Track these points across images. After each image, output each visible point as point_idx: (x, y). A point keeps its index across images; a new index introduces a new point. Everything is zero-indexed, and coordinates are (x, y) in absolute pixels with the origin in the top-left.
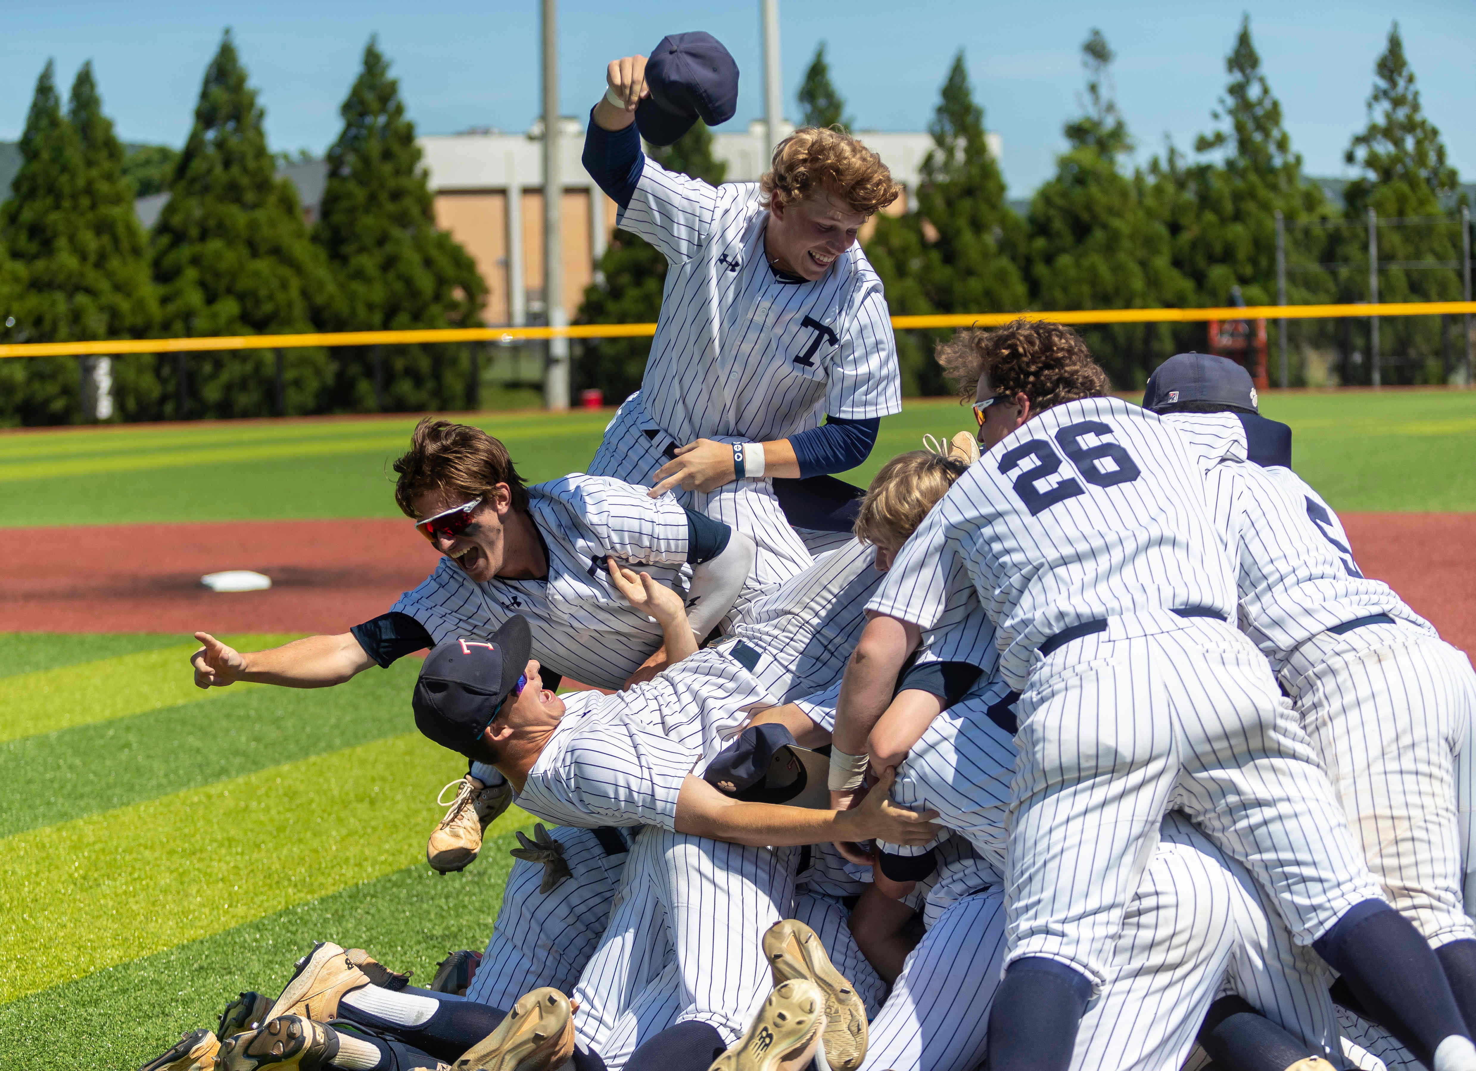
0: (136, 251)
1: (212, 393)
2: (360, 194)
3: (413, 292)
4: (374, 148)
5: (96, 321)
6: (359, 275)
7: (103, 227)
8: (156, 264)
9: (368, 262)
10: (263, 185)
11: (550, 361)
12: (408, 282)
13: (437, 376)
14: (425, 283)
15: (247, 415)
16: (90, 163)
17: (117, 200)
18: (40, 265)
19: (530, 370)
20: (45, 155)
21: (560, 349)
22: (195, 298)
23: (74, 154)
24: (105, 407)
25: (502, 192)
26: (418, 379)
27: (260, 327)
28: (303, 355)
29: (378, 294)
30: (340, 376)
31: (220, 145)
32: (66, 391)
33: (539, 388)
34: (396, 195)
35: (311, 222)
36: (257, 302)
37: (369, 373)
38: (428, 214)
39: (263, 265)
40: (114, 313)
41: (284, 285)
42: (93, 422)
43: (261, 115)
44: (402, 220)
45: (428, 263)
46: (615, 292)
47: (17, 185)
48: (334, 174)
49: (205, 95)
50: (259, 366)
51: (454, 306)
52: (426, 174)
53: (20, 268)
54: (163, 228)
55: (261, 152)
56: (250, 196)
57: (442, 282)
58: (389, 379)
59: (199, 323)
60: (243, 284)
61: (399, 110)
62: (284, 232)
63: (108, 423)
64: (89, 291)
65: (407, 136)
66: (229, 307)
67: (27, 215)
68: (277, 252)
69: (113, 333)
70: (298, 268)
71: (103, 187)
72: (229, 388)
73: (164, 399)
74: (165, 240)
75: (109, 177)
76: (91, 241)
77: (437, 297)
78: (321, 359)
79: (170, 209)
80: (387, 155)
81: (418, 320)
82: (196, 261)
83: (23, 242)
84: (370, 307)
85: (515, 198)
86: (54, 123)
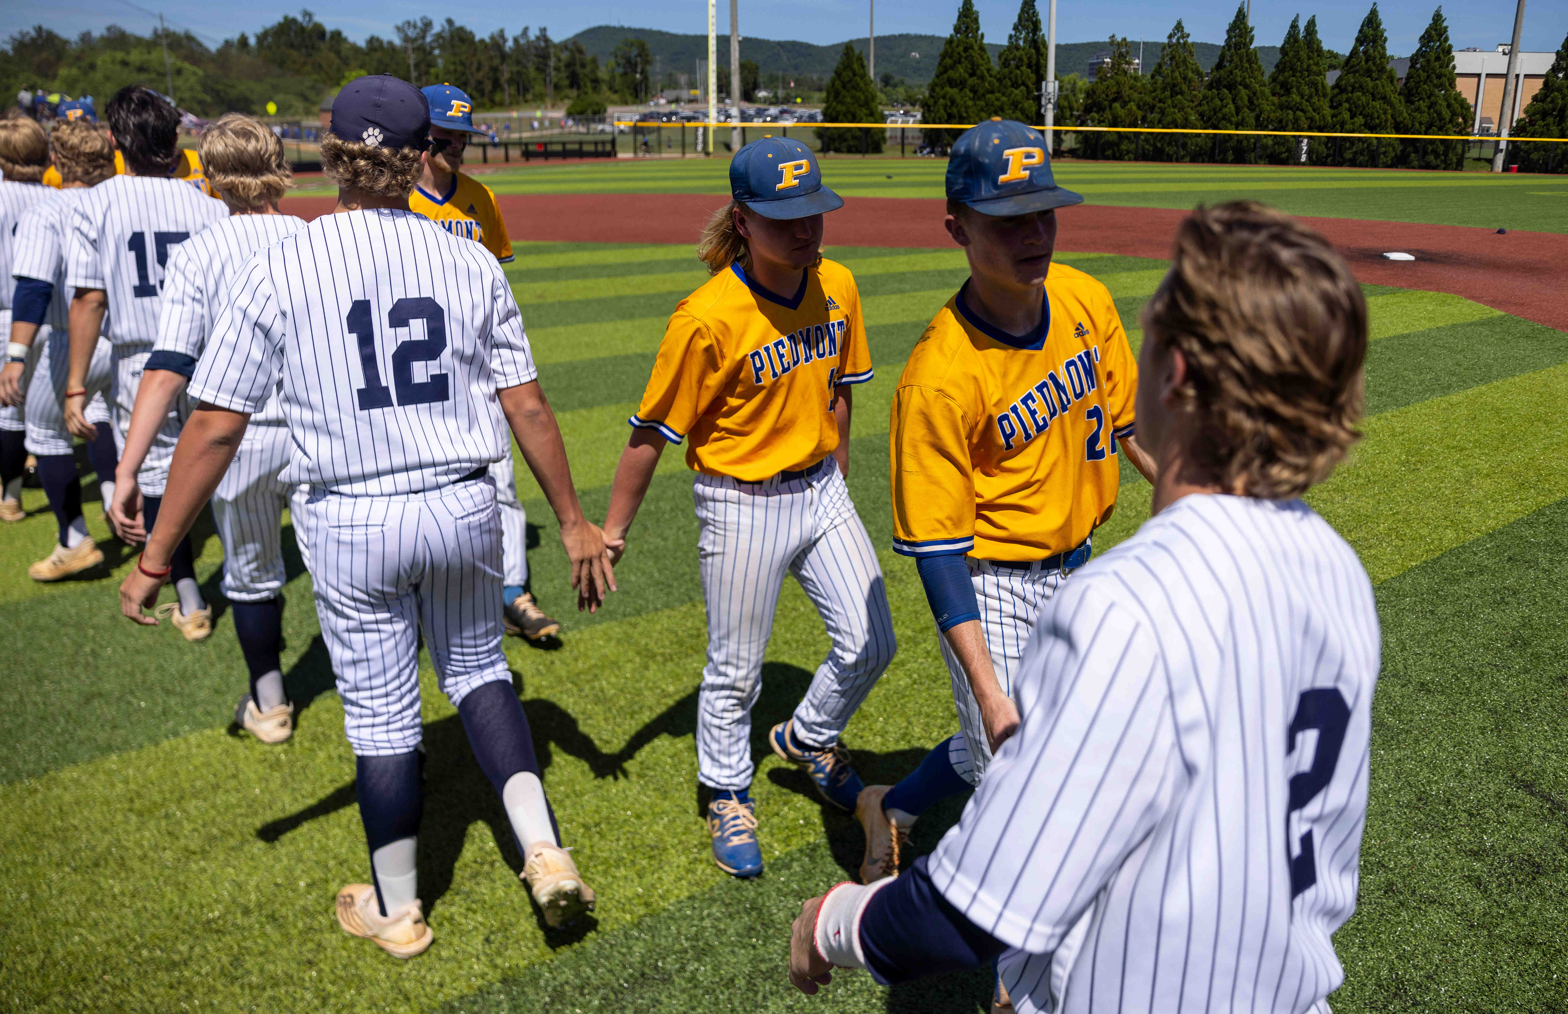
0: (1325, 96)
1: (1348, 155)
2: (1423, 75)
3: (1441, 118)
4: (1432, 56)
5: (1304, 123)
6: (1418, 110)
7: (1314, 84)
8: (1331, 101)
9: (1423, 105)
10: (1382, 70)
11: (1497, 150)
12: (1439, 114)
13: (1446, 154)
14: (1446, 114)
15: (1361, 165)
16: (1309, 58)
17: (1320, 74)
18: (1284, 99)
19: (1488, 153)
20: (1291, 54)
21: (1503, 146)
22: (1346, 115)
23: (1303, 54)
24: (1304, 158)
25: (1479, 76)
26: (1437, 156)
27: (1372, 130)
28: (1389, 143)
29: (1425, 118)
30: (1403, 151)
31: (1365, 53)
32: (1289, 150)
33: (1491, 161)
34: (1439, 77)
35: (1399, 86)
36: (1372, 119)
37: (1416, 151)
38: (1452, 85)
39: (1377, 104)
40: (1312, 119)
41: (1385, 113)
42: (1298, 163)
43: (1386, 40)
44: (1441, 86)
45: (1449, 106)
46: (1532, 123)
47: (1277, 66)
48: (1412, 66)
49: (1360, 31)
50: (1370, 144)
51: (1458, 124)
52: (1454, 67)
53: (1275, 99)
54: (1337, 86)
55: (1383, 56)
56: (1374, 75)
57: (1454, 114)
58: (1425, 153)
59: (1347, 127)
60: (1368, 111)
61: (1446, 39)
62: (1389, 89)
63: (1304, 164)
64: (1302, 111)
65: (1449, 51)
66: (1360, 120)
67: (1281, 78)
68: (1384, 98)
69: (1310, 129)
70: (1392, 105)
71: (1314, 68)
72: (1355, 153)
73: (1328, 156)
74: (1336, 91)
75: (1317, 64)
76: (1306, 90)
77: (1451, 121)
78: (1396, 145)
79: (1340, 79)
80: (1438, 59)
81: (1441, 130)
82: (1347, 101)
83: (1277, 89)
84: (1421, 123)
85: (1483, 77)
86: (1296, 41)
